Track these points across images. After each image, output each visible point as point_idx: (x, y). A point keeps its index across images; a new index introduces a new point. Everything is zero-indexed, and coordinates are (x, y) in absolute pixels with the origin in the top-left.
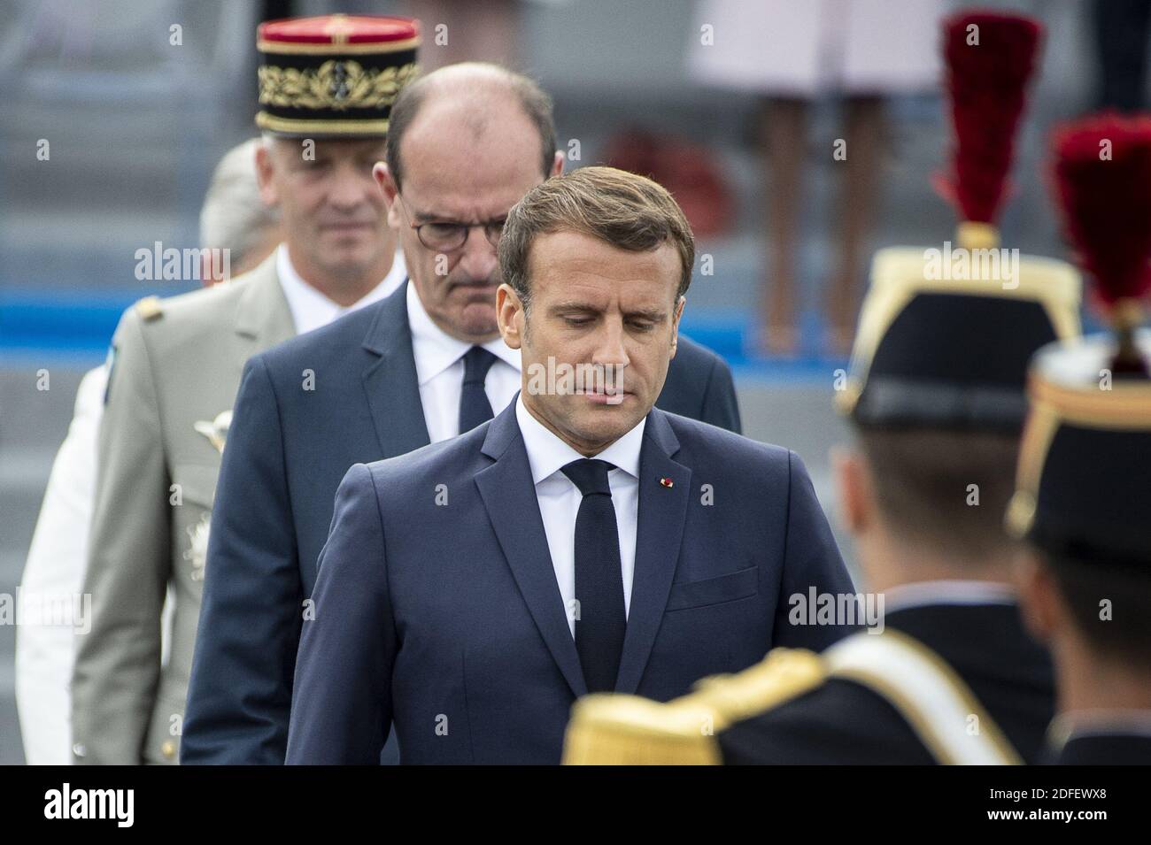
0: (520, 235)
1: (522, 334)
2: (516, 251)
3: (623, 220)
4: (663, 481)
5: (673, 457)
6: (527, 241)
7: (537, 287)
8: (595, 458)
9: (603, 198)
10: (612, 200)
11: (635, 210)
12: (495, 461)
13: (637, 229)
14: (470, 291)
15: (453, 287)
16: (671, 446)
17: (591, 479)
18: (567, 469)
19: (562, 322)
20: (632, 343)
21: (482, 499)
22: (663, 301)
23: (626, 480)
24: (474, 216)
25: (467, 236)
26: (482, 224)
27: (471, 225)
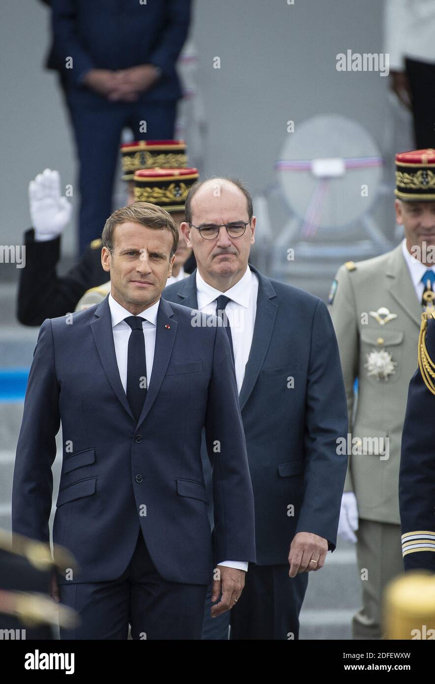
0: (110, 226)
1: (110, 264)
2: (108, 232)
3: (150, 216)
4: (166, 326)
5: (171, 317)
6: (113, 227)
7: (116, 245)
8: (138, 316)
9: (143, 210)
10: (146, 210)
11: (154, 213)
12: (98, 317)
13: (154, 220)
14: (221, 257)
15: (214, 256)
16: (170, 313)
17: (135, 323)
18: (127, 320)
19: (126, 256)
20: (153, 264)
21: (92, 332)
22: (165, 250)
23: (151, 326)
24: (221, 222)
25: (219, 232)
26: (225, 226)
27: (220, 226)
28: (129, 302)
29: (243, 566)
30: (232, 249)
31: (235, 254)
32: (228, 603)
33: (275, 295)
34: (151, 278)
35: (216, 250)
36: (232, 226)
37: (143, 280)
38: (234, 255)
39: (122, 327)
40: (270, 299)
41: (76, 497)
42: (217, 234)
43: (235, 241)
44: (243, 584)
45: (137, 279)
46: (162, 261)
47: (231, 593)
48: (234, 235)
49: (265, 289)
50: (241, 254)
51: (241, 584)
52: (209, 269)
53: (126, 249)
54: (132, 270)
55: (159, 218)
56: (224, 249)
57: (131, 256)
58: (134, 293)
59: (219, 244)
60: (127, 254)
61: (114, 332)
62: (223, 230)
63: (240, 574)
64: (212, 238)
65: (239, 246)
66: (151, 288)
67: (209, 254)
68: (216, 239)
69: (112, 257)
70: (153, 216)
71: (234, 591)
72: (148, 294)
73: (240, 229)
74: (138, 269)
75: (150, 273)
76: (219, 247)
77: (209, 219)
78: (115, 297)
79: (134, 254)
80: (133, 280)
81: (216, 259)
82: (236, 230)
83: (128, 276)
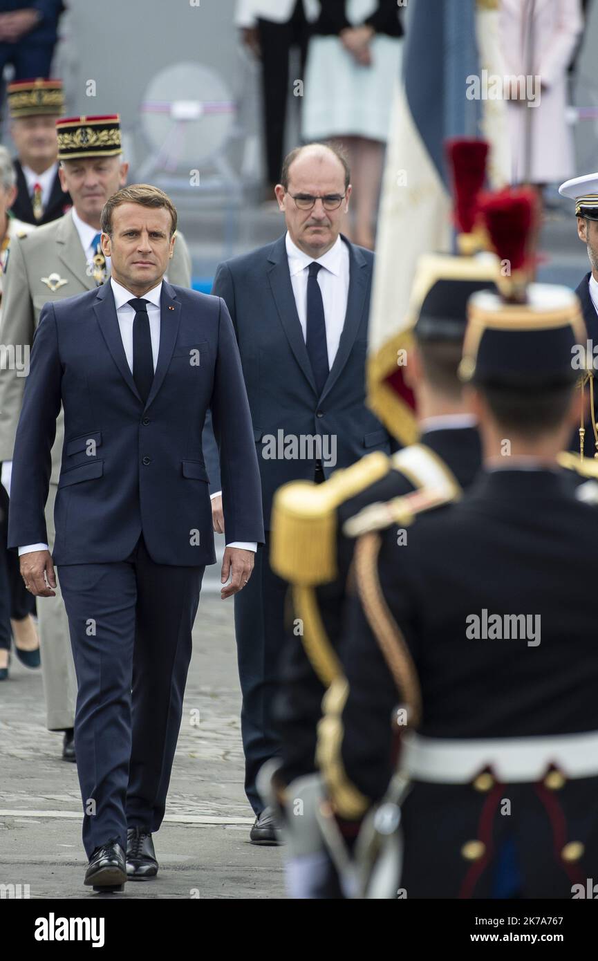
0: (107, 209)
1: (111, 249)
2: (106, 216)
3: (146, 196)
4: (169, 308)
5: (174, 298)
6: (110, 211)
8: (141, 298)
9: (139, 190)
10: (143, 190)
12: (101, 300)
13: (151, 199)
14: (314, 228)
15: (307, 227)
16: (172, 295)
17: (139, 305)
18: (130, 302)
19: (125, 238)
20: (153, 244)
21: (96, 315)
22: (164, 229)
23: (155, 308)
24: (318, 193)
25: (314, 203)
26: (321, 197)
27: (317, 198)
28: (133, 285)
29: (253, 547)
30: (326, 222)
31: (328, 226)
32: (238, 584)
33: (366, 263)
34: (151, 258)
35: (310, 221)
36: (329, 199)
37: (144, 261)
38: (327, 228)
39: (125, 309)
40: (362, 267)
41: (80, 480)
42: (311, 205)
43: (330, 214)
44: (253, 565)
45: (139, 260)
46: (162, 240)
47: (241, 574)
48: (329, 207)
49: (357, 257)
50: (334, 226)
51: (250, 565)
52: (300, 238)
53: (125, 230)
54: (134, 251)
55: (155, 196)
56: (318, 222)
57: (131, 237)
58: (137, 274)
59: (313, 215)
60: (126, 235)
61: (119, 314)
62: (319, 202)
63: (249, 554)
64: (306, 208)
65: (333, 218)
66: (153, 268)
67: (302, 223)
68: (311, 211)
69: (112, 242)
70: (150, 194)
71: (245, 572)
72: (150, 274)
73: (336, 201)
74: (139, 249)
75: (150, 252)
76: (313, 218)
77: (307, 189)
78: (117, 280)
79: (134, 234)
80: (135, 261)
81: (308, 230)
82: (332, 202)
83: (130, 257)
